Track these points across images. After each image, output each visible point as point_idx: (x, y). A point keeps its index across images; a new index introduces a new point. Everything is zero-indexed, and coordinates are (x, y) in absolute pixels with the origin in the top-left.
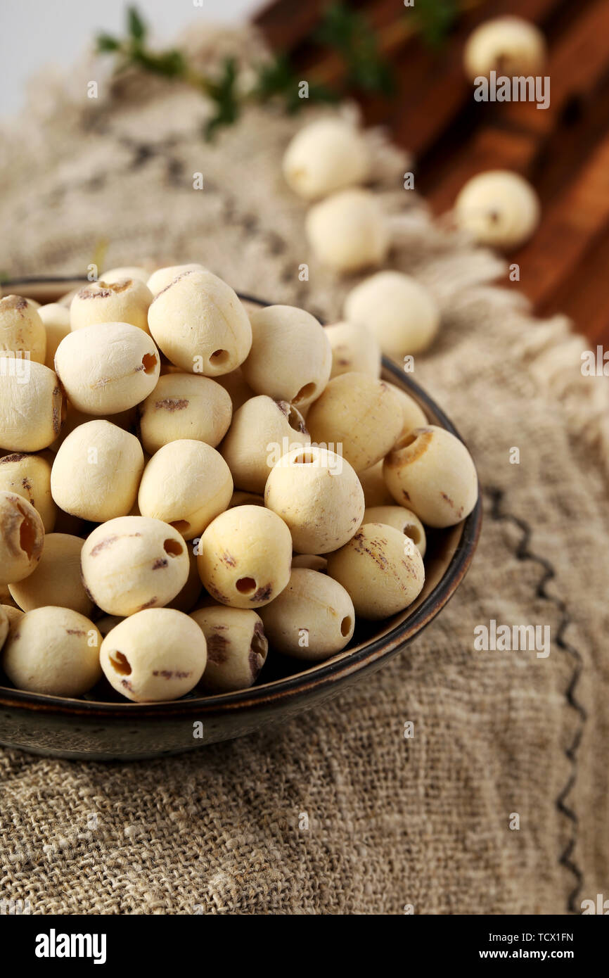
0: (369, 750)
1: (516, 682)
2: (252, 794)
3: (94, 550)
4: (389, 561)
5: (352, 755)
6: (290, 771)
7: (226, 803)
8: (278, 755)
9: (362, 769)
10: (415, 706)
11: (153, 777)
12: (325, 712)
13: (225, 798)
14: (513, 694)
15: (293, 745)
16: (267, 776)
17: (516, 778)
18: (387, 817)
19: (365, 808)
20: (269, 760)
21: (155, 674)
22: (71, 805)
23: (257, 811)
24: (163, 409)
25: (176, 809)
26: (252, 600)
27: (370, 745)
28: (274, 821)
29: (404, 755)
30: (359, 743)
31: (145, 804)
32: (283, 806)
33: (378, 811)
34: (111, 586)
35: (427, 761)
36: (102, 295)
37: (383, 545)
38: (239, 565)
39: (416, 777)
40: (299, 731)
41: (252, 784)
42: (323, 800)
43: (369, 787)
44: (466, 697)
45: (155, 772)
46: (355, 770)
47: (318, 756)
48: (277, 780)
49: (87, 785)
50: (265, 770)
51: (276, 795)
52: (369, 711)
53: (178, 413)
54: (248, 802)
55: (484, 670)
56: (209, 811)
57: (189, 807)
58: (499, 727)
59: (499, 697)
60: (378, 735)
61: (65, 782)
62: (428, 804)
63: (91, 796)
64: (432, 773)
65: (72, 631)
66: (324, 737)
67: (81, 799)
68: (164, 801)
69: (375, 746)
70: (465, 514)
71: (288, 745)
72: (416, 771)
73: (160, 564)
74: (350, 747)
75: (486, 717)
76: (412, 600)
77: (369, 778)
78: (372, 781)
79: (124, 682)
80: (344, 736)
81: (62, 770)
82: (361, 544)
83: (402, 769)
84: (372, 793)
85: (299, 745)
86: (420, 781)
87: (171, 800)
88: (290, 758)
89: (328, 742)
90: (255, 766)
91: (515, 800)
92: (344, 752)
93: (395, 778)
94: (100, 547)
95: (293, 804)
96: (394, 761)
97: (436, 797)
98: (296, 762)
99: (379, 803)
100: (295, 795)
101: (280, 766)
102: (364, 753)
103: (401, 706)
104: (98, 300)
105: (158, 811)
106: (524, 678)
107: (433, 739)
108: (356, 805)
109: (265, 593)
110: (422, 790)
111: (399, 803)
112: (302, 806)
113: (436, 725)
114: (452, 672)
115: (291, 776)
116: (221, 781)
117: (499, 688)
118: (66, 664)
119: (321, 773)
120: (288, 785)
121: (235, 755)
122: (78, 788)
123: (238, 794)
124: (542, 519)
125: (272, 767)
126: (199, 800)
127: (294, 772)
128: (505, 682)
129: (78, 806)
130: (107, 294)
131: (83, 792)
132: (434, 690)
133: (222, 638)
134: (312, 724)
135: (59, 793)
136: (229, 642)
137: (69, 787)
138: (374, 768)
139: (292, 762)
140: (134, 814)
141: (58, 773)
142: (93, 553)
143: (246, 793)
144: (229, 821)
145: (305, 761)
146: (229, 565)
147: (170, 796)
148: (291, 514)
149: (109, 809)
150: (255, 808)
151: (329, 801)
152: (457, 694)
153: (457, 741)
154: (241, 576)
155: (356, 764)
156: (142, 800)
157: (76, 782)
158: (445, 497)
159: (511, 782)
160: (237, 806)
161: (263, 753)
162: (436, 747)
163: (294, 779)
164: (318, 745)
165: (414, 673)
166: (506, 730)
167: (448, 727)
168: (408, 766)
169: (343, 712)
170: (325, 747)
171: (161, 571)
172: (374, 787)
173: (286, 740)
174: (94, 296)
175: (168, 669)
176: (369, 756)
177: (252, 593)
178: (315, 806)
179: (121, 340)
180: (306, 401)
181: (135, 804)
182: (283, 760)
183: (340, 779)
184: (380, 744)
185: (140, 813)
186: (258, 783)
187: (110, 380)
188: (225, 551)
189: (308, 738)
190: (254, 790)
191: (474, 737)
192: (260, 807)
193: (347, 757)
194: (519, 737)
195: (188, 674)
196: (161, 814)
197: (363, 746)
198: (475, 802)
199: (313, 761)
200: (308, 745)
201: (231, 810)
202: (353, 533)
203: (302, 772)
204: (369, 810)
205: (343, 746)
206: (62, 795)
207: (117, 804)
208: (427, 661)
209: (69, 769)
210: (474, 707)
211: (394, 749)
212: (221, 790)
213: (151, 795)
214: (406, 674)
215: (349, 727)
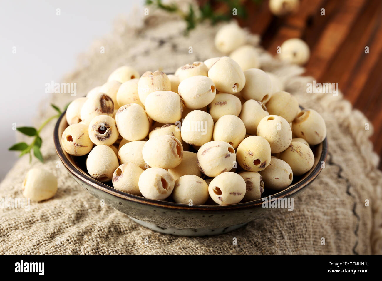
0: (294, 228)
1: (337, 206)
2: (257, 243)
3: (203, 153)
4: (303, 153)
5: (288, 229)
6: (269, 235)
7: (249, 246)
8: (263, 230)
9: (292, 234)
10: (306, 213)
11: (220, 240)
12: (277, 215)
13: (248, 245)
14: (337, 209)
15: (268, 227)
16: (261, 237)
17: (340, 240)
18: (302, 251)
19: (295, 248)
20: (260, 232)
21: (231, 193)
22: (194, 250)
23: (260, 249)
24: (218, 105)
25: (231, 249)
26: (259, 168)
27: (294, 226)
28: (267, 251)
29: (305, 229)
30: (290, 225)
31: (220, 249)
32: (269, 246)
33: (299, 249)
34: (211, 165)
35: (313, 232)
36: (191, 68)
37: (300, 148)
38: (254, 155)
39: (310, 238)
40: (269, 222)
41: (256, 240)
42: (281, 245)
43: (295, 240)
44: (322, 210)
45: (221, 239)
46: (290, 235)
47: (277, 230)
48: (265, 238)
49: (198, 244)
50: (260, 235)
51: (265, 243)
52: (292, 214)
53: (224, 106)
54: (256, 246)
55: (326, 201)
56: (244, 249)
57: (237, 248)
58: (334, 221)
59: (332, 210)
60: (296, 222)
61: (190, 244)
62: (314, 248)
63: (200, 247)
64: (315, 237)
65: (198, 182)
66: (278, 223)
67: (197, 248)
68: (227, 247)
69: (296, 226)
70: (323, 139)
71: (266, 227)
72: (309, 235)
73: (228, 156)
74: (287, 227)
75: (329, 218)
76: (311, 168)
77: (295, 237)
78: (296, 238)
79: (219, 198)
80: (285, 223)
81: (187, 240)
82: (292, 148)
83: (305, 234)
84: (296, 243)
85: (270, 226)
86: (311, 239)
87: (229, 246)
88: (268, 231)
89: (280, 225)
90: (256, 234)
91: (340, 248)
92: (286, 228)
93: (303, 237)
94: (205, 151)
95: (272, 246)
96: (302, 231)
97: (316, 245)
98: (270, 232)
99: (299, 246)
100: (272, 243)
101: (265, 234)
102: (292, 229)
103: (302, 213)
104: (190, 69)
105: (225, 251)
106: (339, 204)
107: (314, 224)
108: (292, 247)
109: (264, 165)
110: (312, 242)
111: (305, 246)
112: (275, 246)
113: (314, 219)
114: (316, 202)
115: (269, 237)
116: (245, 240)
117: (332, 207)
118: (197, 193)
119: (279, 235)
120: (269, 240)
121: (248, 231)
122: (195, 245)
123: (252, 243)
124: (335, 152)
125: (262, 234)
126: (239, 246)
127: (270, 235)
128: (334, 206)
129: (197, 250)
130: (193, 67)
131: (197, 246)
132: (312, 207)
133: (250, 182)
134: (273, 219)
135: (188, 247)
136: (252, 183)
137: (192, 245)
138: (296, 234)
139: (268, 232)
140: (217, 252)
141: (186, 241)
142: (203, 154)
143: (255, 243)
144: (251, 252)
145: (273, 232)
146: (250, 155)
147: (229, 245)
148: (268, 138)
149: (208, 250)
150: (259, 248)
151: (283, 245)
152: (319, 209)
153: (321, 225)
154: (255, 159)
155: (290, 233)
156: (219, 247)
157: (194, 243)
158: (316, 133)
159: (338, 241)
160: (253, 247)
161: (258, 230)
162: (315, 227)
163: (271, 238)
164: (276, 226)
165: (303, 202)
166: (336, 222)
167: (318, 220)
168: (307, 234)
169: (283, 215)
170: (279, 227)
171: (228, 158)
172: (297, 241)
173: (265, 224)
174: (188, 68)
175: (235, 192)
176: (294, 229)
177: (259, 165)
178: (279, 246)
179: (203, 81)
180: (265, 101)
181: (217, 249)
182: (265, 232)
183: (286, 237)
184: (297, 225)
185: (219, 251)
186: (259, 239)
187: (200, 95)
188: (249, 151)
189: (272, 224)
190: (258, 242)
191: (326, 225)
192: (261, 247)
193: (287, 230)
194: (340, 225)
195: (241, 193)
196: (227, 251)
197: (291, 226)
198: (329, 247)
199: (276, 231)
200: (273, 226)
201: (251, 249)
202: (289, 145)
203: (273, 236)
204: (296, 248)
205: (285, 226)
206: (190, 248)
207: (211, 249)
208: (306, 199)
209: (190, 239)
210: (325, 214)
211: (302, 227)
212: (246, 242)
213: (222, 245)
214: (301, 203)
215: (286, 220)
